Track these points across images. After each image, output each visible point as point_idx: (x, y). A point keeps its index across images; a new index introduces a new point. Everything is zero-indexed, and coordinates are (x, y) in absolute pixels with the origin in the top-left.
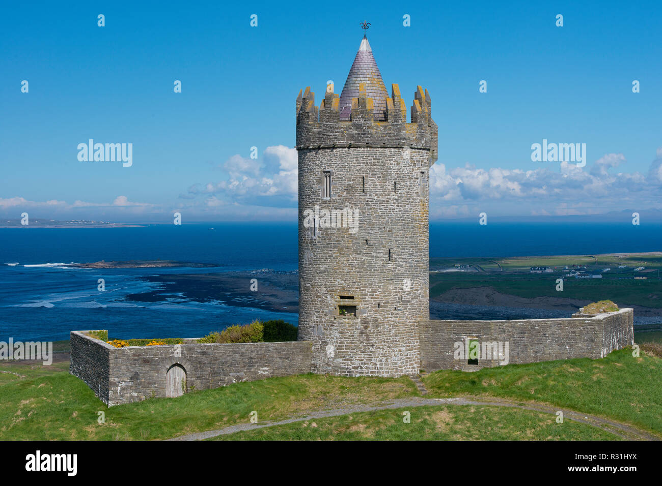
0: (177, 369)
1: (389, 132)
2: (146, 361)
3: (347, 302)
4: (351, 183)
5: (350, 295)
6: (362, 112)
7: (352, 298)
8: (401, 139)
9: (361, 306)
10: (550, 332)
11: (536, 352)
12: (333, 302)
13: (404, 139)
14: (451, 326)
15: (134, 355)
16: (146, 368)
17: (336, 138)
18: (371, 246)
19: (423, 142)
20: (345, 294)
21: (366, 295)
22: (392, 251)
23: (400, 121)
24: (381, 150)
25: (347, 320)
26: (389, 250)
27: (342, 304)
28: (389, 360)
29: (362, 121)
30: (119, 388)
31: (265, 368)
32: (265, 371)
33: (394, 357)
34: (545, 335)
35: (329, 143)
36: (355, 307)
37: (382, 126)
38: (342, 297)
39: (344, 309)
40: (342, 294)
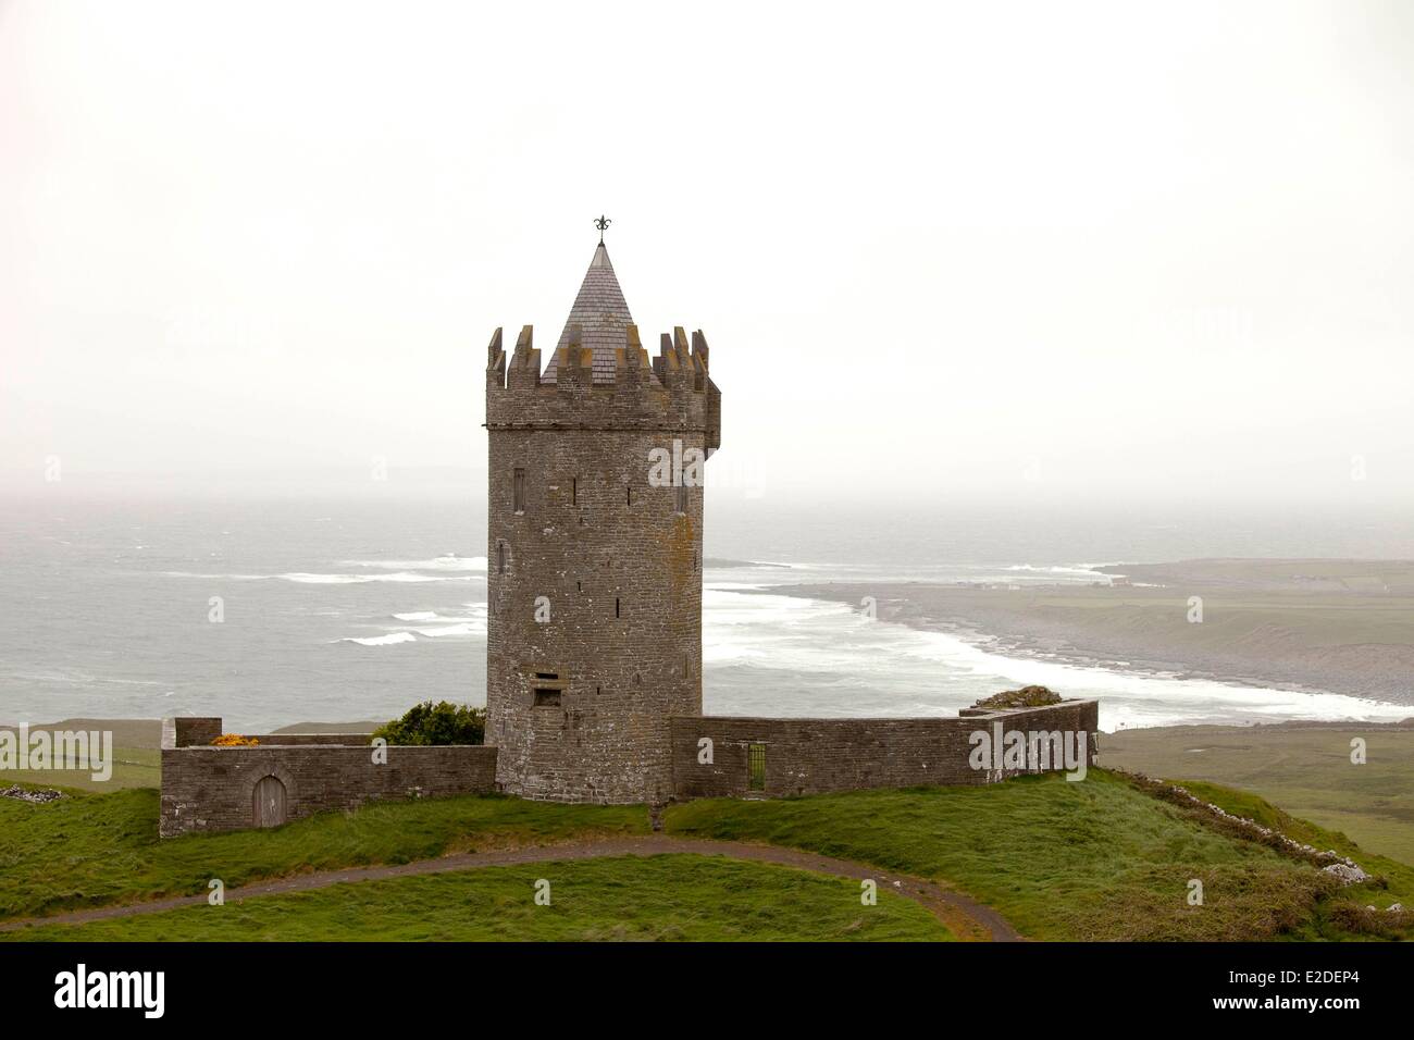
0: (271, 783)
1: (619, 404)
2: (221, 771)
3: (548, 684)
4: (555, 488)
5: (551, 671)
6: (571, 373)
7: (554, 677)
8: (639, 416)
9: (570, 689)
10: (893, 739)
11: (866, 773)
12: (527, 683)
13: (646, 416)
14: (721, 726)
15: (201, 760)
16: (221, 782)
17: (533, 414)
18: (586, 593)
19: (682, 421)
20: (545, 671)
21: (578, 673)
22: (621, 600)
23: (639, 387)
24: (605, 435)
25: (547, 715)
26: (618, 600)
27: (539, 686)
28: (615, 780)
29: (573, 388)
30: (177, 811)
31: (417, 788)
32: (416, 792)
33: (624, 778)
34: (883, 746)
36: (557, 692)
37: (606, 395)
38: (540, 676)
39: (543, 696)
40: (540, 671)
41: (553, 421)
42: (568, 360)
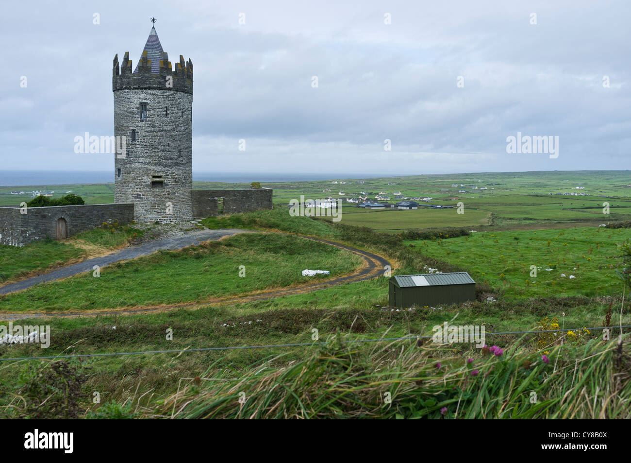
0: (61, 221)
2: (43, 217)
3: (158, 180)
4: (160, 110)
5: (159, 175)
6: (166, 69)
7: (160, 177)
9: (165, 181)
12: (149, 180)
14: (209, 193)
15: (37, 213)
16: (44, 221)
17: (150, 83)
18: (171, 147)
20: (156, 174)
21: (168, 175)
25: (157, 190)
26: (180, 150)
27: (154, 181)
30: (27, 234)
31: (110, 220)
32: (110, 221)
35: (145, 86)
36: (161, 183)
38: (154, 177)
39: (154, 184)
40: (154, 174)
41: (159, 86)
42: (164, 65)
